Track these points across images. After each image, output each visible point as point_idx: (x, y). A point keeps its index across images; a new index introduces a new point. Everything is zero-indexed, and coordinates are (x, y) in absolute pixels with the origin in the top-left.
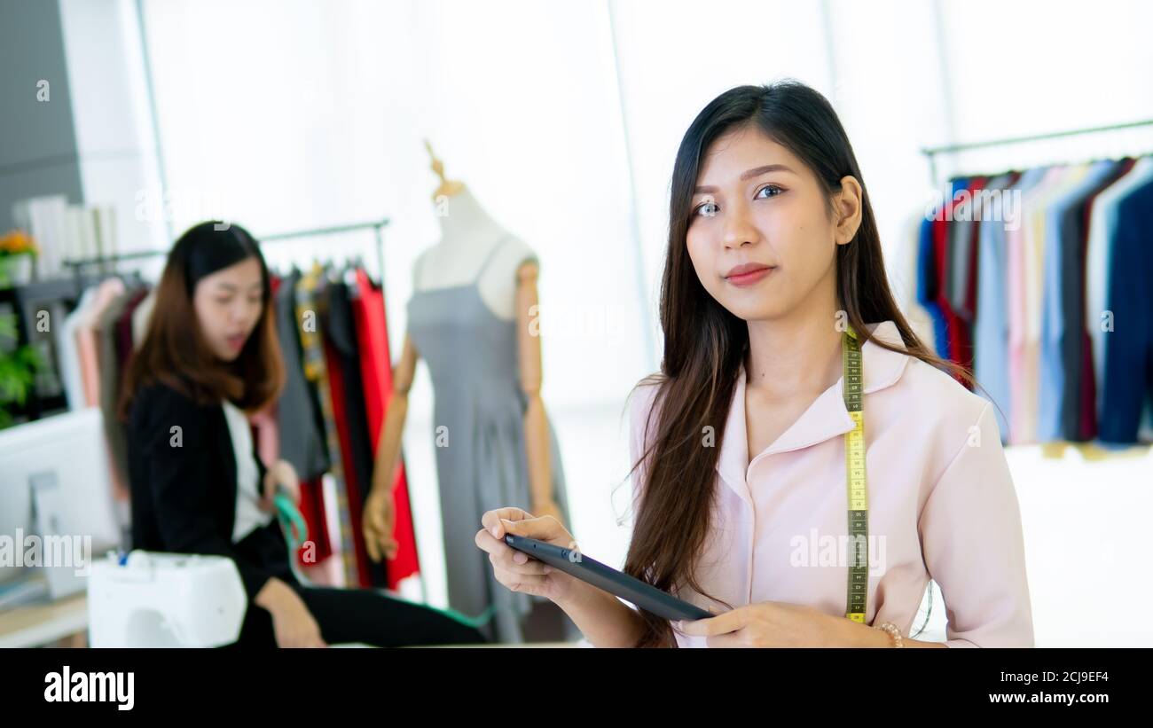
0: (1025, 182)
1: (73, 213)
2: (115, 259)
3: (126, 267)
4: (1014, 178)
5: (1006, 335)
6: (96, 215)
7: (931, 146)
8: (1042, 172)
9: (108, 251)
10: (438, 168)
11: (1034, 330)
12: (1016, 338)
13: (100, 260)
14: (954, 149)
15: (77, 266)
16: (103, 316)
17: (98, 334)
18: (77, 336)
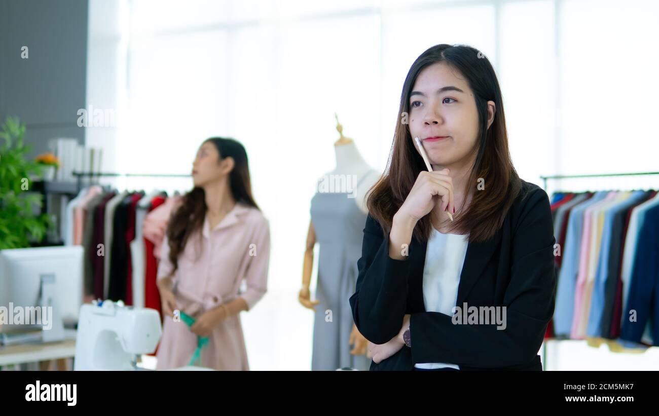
0: (595, 198)
1: (80, 150)
2: (99, 175)
3: (104, 181)
4: (589, 195)
5: (576, 277)
6: (92, 152)
7: (545, 175)
8: (605, 194)
9: (96, 170)
10: (339, 129)
11: (592, 275)
12: (581, 279)
13: (91, 175)
14: (558, 177)
15: (79, 175)
16: (89, 203)
17: (86, 212)
18: (74, 211)
